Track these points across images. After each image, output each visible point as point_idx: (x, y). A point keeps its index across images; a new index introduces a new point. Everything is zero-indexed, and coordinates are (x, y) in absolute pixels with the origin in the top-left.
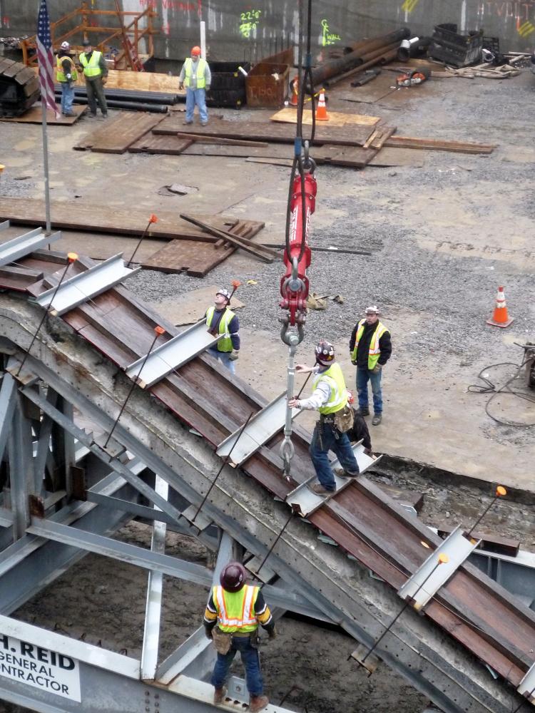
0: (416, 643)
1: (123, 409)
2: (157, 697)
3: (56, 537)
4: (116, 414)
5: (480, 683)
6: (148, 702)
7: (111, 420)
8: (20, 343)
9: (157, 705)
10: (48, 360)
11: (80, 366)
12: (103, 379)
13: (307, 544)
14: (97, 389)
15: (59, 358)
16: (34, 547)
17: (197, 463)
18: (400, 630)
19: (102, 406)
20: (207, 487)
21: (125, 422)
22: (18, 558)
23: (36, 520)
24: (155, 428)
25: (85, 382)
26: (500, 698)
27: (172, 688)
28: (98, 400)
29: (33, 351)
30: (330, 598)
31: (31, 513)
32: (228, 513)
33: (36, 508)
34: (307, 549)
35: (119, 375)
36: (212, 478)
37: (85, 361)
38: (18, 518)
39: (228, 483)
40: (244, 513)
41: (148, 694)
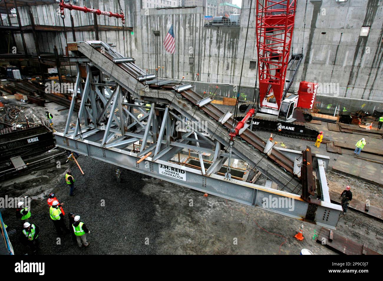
0: (267, 164)
1: (194, 113)
2: (206, 179)
3: (177, 145)
4: (192, 115)
5: (283, 173)
6: (203, 180)
7: (191, 116)
8: (170, 100)
9: (206, 181)
10: (176, 103)
11: (184, 104)
12: (190, 106)
13: (239, 142)
14: (188, 109)
15: (179, 102)
16: (171, 148)
17: (213, 125)
18: (263, 161)
19: (189, 113)
20: (215, 130)
21: (195, 116)
22: (168, 150)
23: (172, 142)
24: (202, 117)
25: (185, 107)
26: (287, 176)
27: (210, 176)
28: (188, 112)
29: (173, 101)
30: (245, 155)
31: (171, 141)
32: (220, 136)
33: (172, 139)
34: (240, 143)
35: (194, 105)
36: (216, 128)
37: (186, 103)
38: (167, 142)
39: (220, 128)
40: (224, 136)
41: (203, 178)
